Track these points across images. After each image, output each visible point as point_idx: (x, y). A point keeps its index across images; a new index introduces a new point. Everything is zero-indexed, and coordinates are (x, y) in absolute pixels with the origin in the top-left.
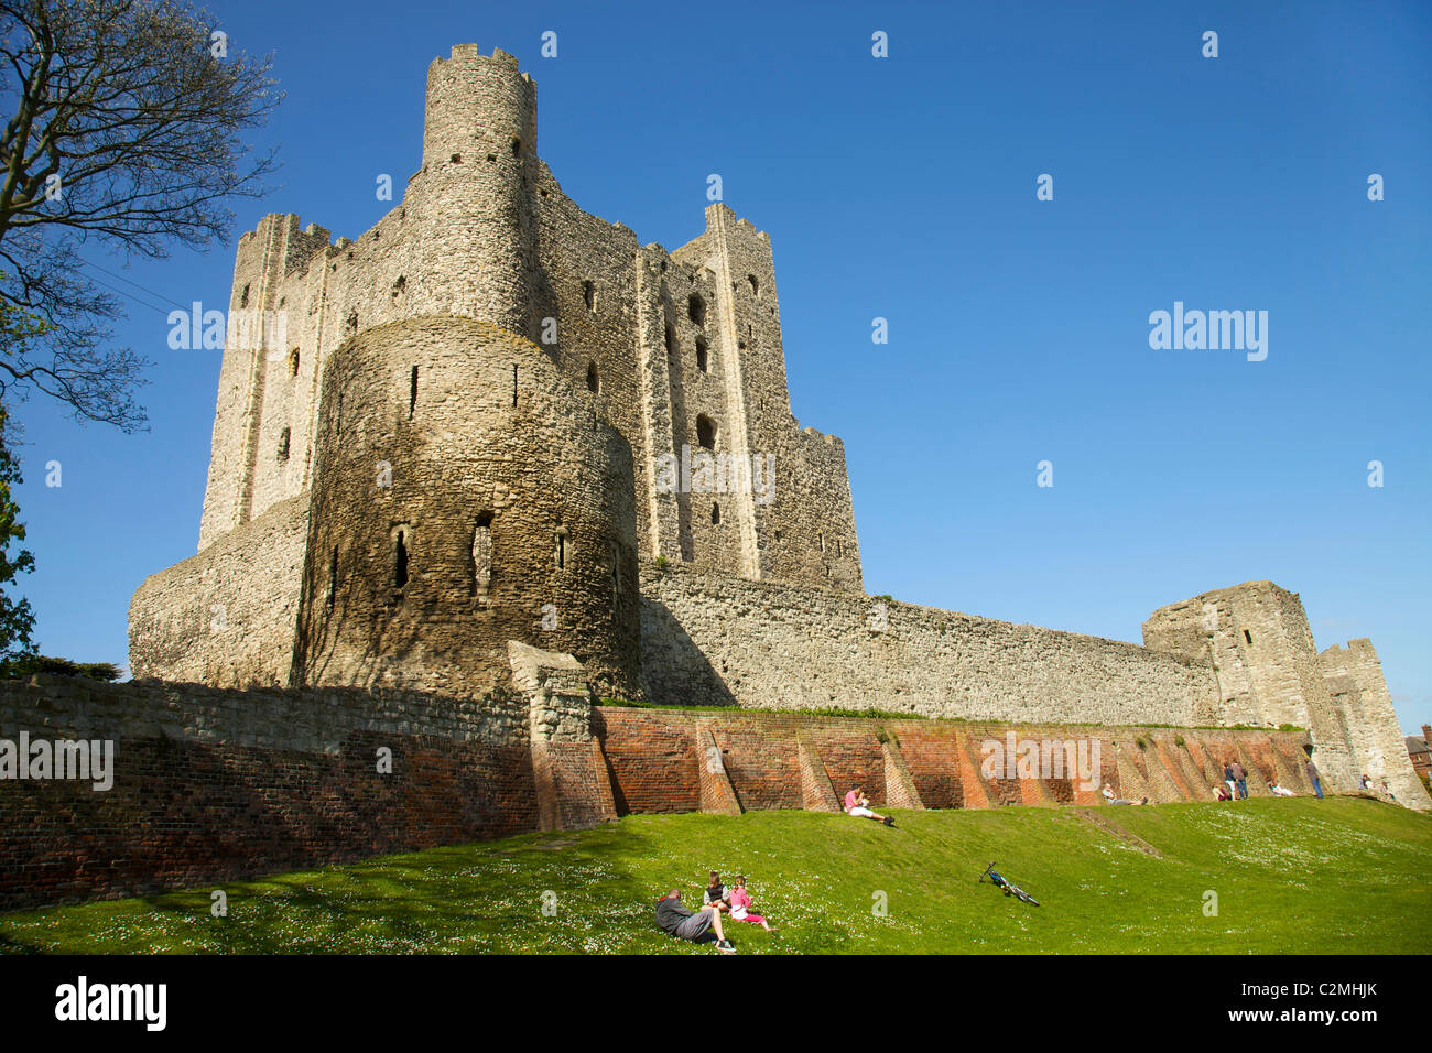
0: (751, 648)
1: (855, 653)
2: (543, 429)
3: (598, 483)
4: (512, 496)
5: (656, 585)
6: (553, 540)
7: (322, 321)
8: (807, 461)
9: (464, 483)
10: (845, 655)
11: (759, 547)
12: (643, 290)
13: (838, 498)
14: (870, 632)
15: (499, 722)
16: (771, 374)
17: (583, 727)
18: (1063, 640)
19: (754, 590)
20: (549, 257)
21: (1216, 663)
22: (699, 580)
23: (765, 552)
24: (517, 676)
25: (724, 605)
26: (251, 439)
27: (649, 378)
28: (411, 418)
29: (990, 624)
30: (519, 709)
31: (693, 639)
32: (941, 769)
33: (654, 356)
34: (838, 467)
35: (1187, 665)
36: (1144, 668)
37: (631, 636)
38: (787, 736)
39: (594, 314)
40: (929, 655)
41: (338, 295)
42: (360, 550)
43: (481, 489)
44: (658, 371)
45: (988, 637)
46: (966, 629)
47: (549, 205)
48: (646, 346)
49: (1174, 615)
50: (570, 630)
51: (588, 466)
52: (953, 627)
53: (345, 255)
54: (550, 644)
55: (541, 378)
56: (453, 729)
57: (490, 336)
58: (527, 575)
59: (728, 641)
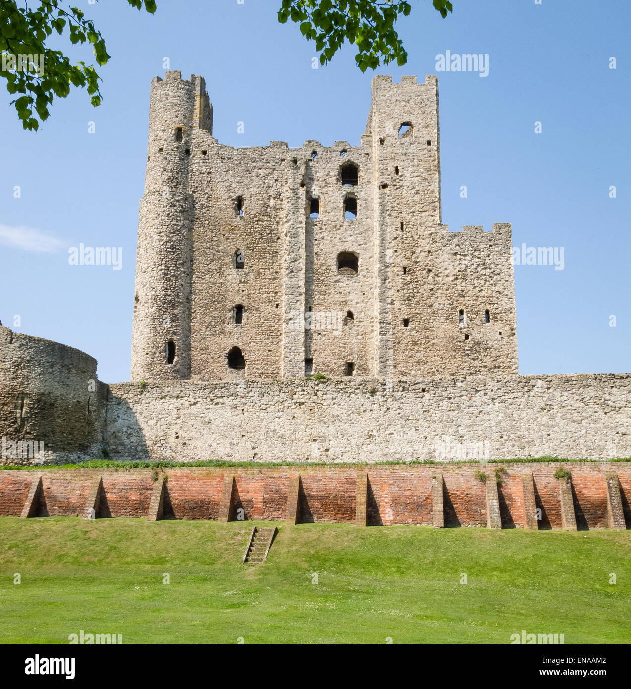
0: (197, 424)
1: (279, 418)
5: (140, 396)
8: (455, 254)
10: (270, 420)
11: (381, 334)
13: (494, 274)
14: (296, 403)
16: (417, 198)
20: (206, 194)
22: (166, 390)
23: (388, 337)
27: (287, 243)
33: (293, 227)
34: (498, 248)
39: (242, 217)
40: (353, 413)
44: (295, 236)
47: (208, 158)
48: (286, 222)
59: (181, 421)
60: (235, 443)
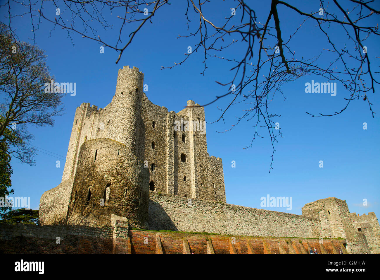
0: (182, 215)
1: (211, 216)
2: (124, 165)
3: (137, 177)
4: (115, 180)
5: (158, 199)
6: (124, 190)
7: (92, 130)
8: (211, 164)
9: (105, 177)
10: (208, 217)
11: (196, 187)
12: (168, 123)
13: (220, 174)
14: (215, 211)
15: (105, 233)
16: (202, 143)
17: (126, 235)
18: (272, 213)
19: (184, 200)
20: (144, 116)
21: (320, 220)
22: (169, 198)
23: (198, 188)
24: (112, 222)
25: (175, 204)
26: (75, 157)
27: (168, 145)
28: (95, 162)
29: (250, 209)
30: (111, 230)
31: (167, 213)
32: (224, 248)
33: (170, 139)
34: (220, 166)
35: (311, 220)
36: (297, 221)
37: (143, 213)
38: (180, 238)
39: (155, 130)
40: (232, 217)
41: (96, 123)
42: (81, 191)
43: (108, 178)
44: (171, 143)
45: (250, 212)
46: (243, 210)
47: (145, 103)
48: (168, 137)
49: (310, 206)
50: (126, 212)
51: (135, 173)
52: (239, 210)
53: (98, 114)
54: (121, 215)
55: (125, 153)
56: (93, 235)
57: (114, 143)
58: (117, 199)
59: (176, 213)
60: (197, 225)
